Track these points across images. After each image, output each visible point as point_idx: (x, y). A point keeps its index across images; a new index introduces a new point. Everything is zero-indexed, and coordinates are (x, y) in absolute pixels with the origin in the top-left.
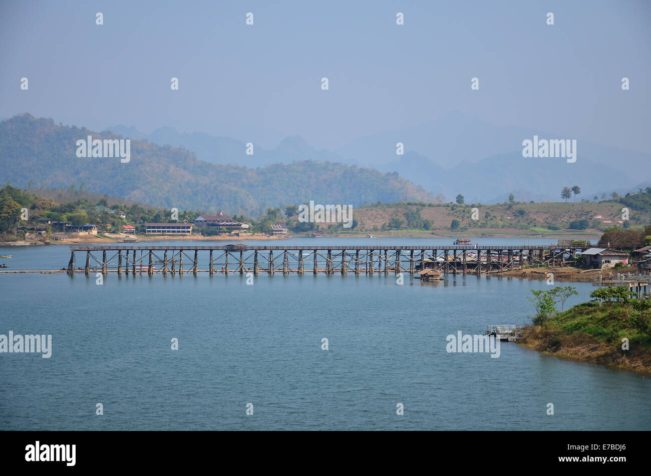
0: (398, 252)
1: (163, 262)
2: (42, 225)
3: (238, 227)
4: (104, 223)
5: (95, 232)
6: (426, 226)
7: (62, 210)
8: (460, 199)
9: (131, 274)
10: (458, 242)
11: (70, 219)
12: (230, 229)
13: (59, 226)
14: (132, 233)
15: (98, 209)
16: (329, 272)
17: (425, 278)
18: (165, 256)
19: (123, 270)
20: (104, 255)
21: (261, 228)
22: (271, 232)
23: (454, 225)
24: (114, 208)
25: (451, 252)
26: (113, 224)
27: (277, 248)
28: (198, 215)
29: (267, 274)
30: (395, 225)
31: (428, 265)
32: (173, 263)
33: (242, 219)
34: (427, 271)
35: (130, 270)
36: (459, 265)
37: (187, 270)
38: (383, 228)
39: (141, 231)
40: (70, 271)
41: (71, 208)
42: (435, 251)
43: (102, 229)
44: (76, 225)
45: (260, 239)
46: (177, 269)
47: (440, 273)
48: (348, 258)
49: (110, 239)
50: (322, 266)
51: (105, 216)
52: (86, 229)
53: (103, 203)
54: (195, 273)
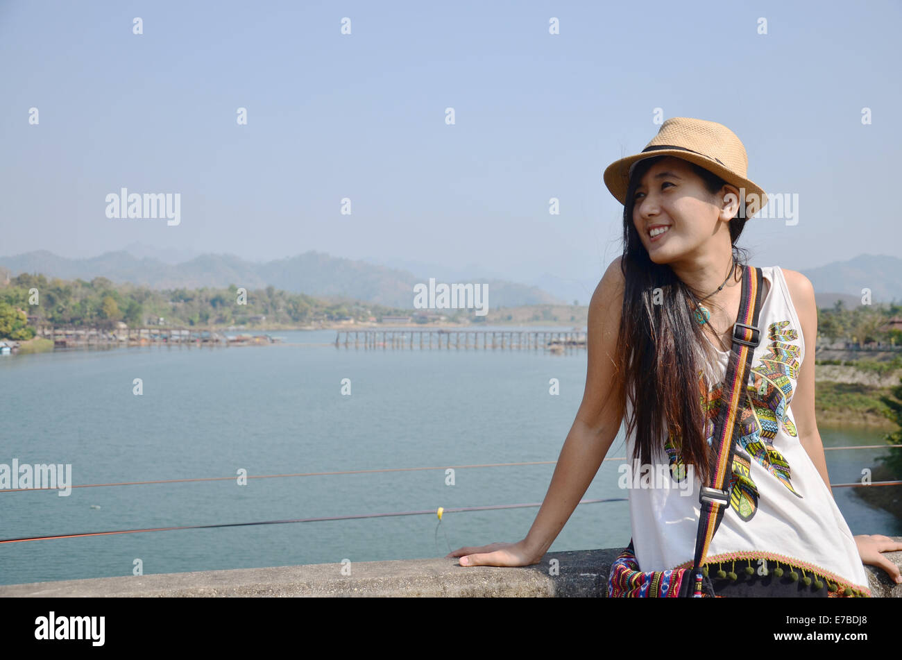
0: (537, 335)
1: (392, 340)
2: (321, 317)
3: (439, 319)
4: (358, 316)
5: (352, 321)
6: (555, 319)
7: (333, 308)
8: (576, 302)
9: (372, 347)
10: (575, 329)
11: (338, 314)
12: (433, 320)
13: (331, 318)
14: (373, 322)
15: (354, 308)
16: (494, 347)
17: (553, 351)
18: (393, 336)
19: (368, 345)
20: (357, 336)
21: (453, 319)
22: (458, 322)
23: (573, 319)
24: (364, 307)
25: (569, 335)
26: (363, 317)
27: (461, 332)
28: (413, 312)
29: (455, 348)
30: (536, 318)
31: (555, 343)
32: (398, 341)
33: (441, 314)
34: (554, 346)
35: (372, 344)
36: (574, 343)
37: (407, 346)
38: (529, 320)
39: (379, 321)
40: (337, 344)
41: (338, 307)
42: (559, 335)
43: (357, 319)
44: (341, 317)
45: (451, 326)
46: (400, 344)
47: (562, 348)
48: (505, 338)
49: (361, 325)
50: (489, 343)
51: (358, 313)
52: (347, 319)
53: (358, 304)
54: (411, 347)
